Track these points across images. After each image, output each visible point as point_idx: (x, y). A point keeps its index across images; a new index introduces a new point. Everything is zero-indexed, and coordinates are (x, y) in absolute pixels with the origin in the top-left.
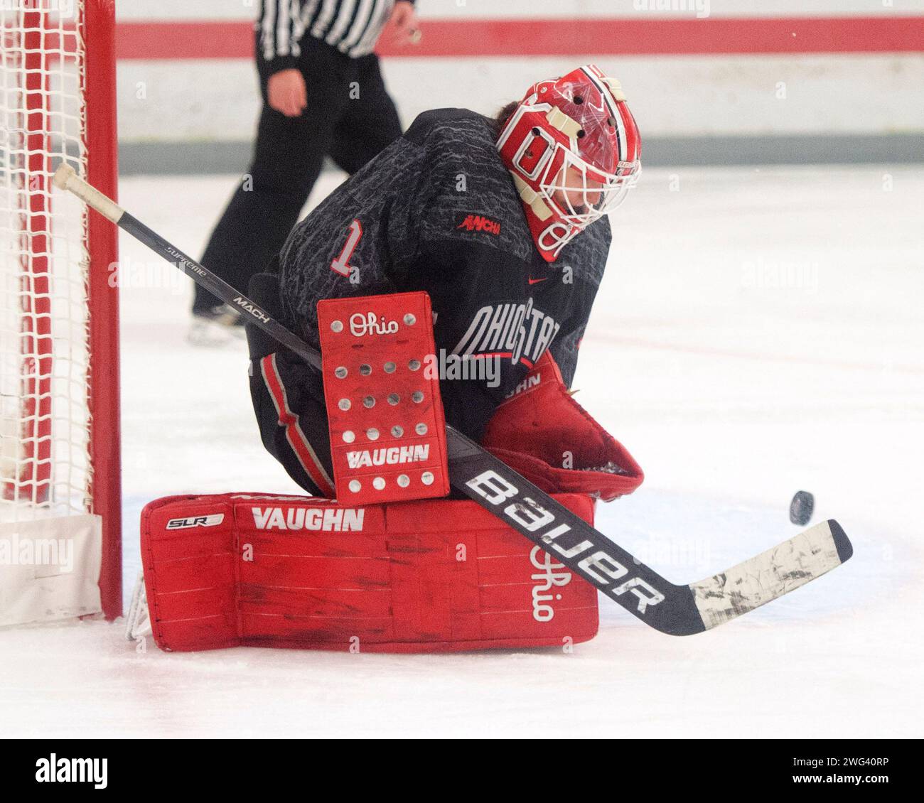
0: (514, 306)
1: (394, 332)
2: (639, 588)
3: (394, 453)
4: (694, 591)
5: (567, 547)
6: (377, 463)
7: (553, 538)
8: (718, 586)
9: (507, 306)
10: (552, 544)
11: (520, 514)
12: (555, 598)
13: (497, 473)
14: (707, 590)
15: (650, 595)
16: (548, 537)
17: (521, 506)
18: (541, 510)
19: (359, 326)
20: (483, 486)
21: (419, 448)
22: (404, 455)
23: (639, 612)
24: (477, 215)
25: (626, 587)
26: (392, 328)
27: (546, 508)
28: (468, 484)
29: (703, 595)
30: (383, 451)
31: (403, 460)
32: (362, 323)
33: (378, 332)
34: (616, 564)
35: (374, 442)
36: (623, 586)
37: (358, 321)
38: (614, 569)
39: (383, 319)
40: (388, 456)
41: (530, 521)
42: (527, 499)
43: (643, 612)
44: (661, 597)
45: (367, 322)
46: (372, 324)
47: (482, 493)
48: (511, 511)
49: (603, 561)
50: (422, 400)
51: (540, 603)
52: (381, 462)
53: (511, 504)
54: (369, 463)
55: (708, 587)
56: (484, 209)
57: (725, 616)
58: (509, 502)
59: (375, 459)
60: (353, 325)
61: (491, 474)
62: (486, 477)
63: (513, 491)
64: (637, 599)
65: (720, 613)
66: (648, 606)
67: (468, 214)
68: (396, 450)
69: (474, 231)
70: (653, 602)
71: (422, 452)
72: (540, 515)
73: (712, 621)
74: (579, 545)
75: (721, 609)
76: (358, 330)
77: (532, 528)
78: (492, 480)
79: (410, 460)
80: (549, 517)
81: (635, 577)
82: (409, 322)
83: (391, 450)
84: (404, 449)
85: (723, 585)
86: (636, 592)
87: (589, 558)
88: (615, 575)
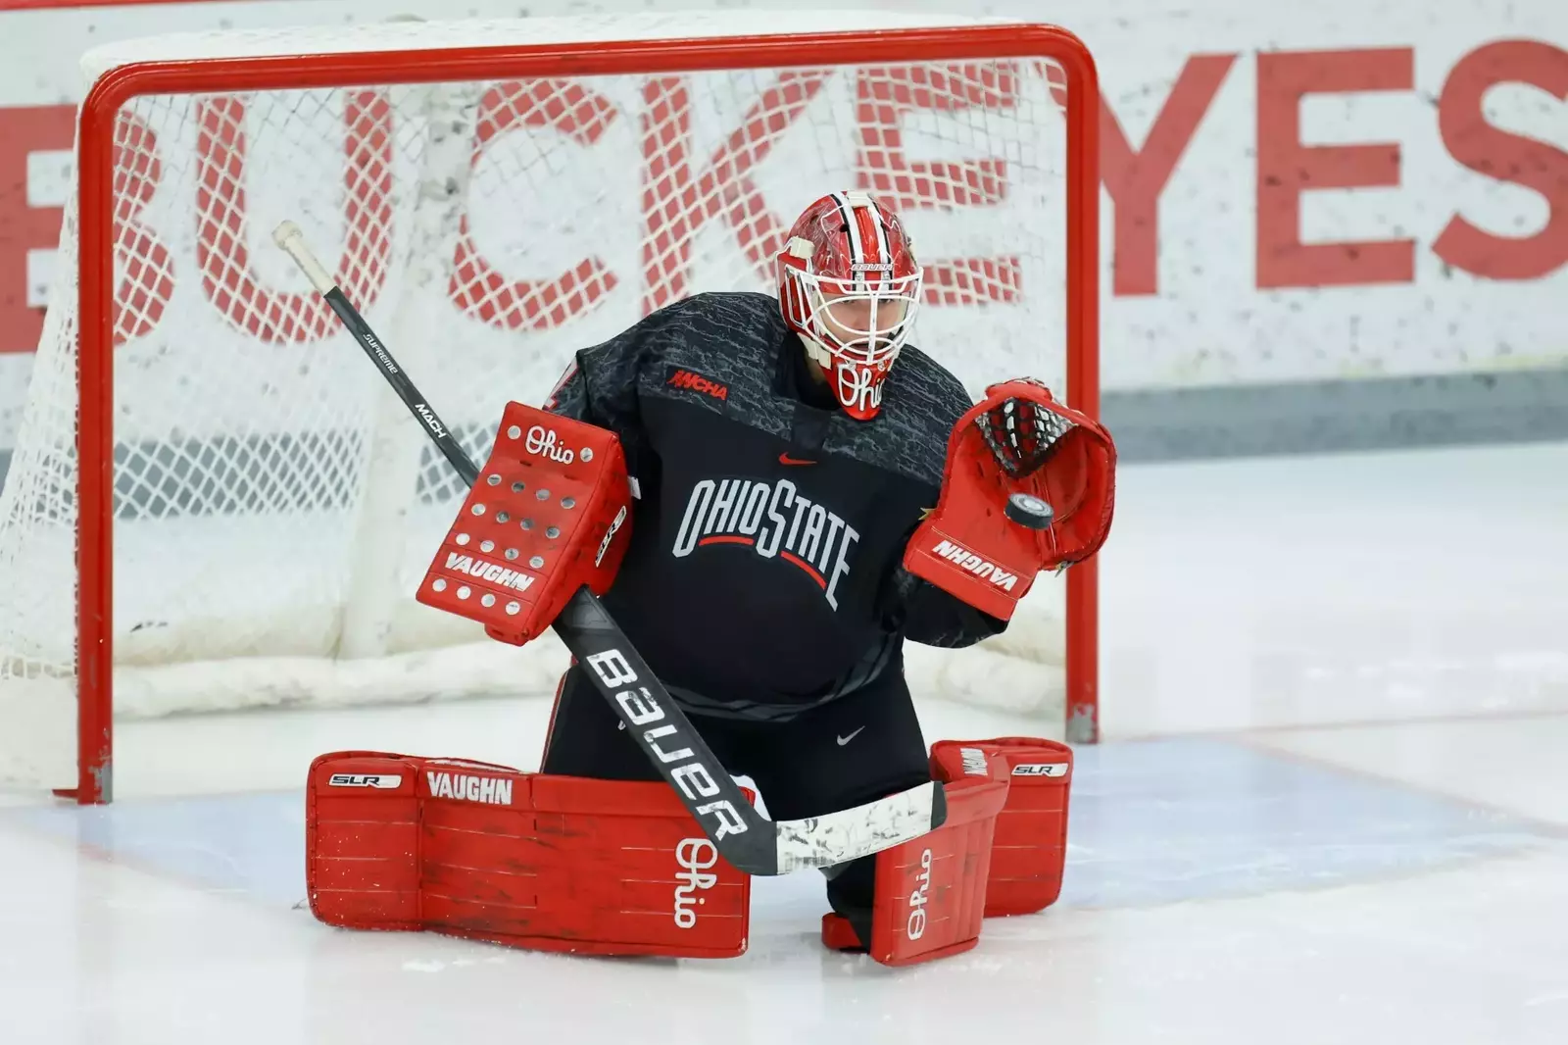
0: (747, 484)
1: (567, 462)
2: (726, 812)
3: (495, 571)
4: (780, 830)
5: (665, 751)
6: (473, 573)
7: (655, 736)
8: (806, 830)
9: (737, 483)
10: (652, 743)
11: (631, 703)
12: (698, 901)
13: (622, 653)
14: (793, 833)
15: (733, 823)
16: (651, 735)
17: (635, 695)
18: (653, 704)
19: (534, 441)
20: (602, 665)
21: (522, 577)
22: (503, 577)
23: (717, 838)
24: (690, 371)
25: (711, 808)
26: (565, 457)
27: (658, 704)
28: (588, 658)
29: (787, 836)
30: (487, 565)
31: (499, 581)
32: (539, 440)
33: (552, 456)
34: (710, 780)
35: (483, 554)
36: (709, 805)
37: (537, 436)
38: (706, 785)
39: (562, 443)
40: (489, 572)
41: (638, 713)
42: (644, 690)
43: (720, 838)
44: (744, 828)
45: (545, 440)
46: (549, 444)
47: (600, 672)
48: (622, 698)
49: (698, 775)
50: (556, 537)
51: (683, 906)
52: (478, 574)
53: (624, 691)
54: (466, 570)
55: (795, 829)
56: (701, 368)
57: (801, 864)
58: (624, 687)
59: (474, 569)
60: (530, 438)
61: (615, 653)
62: (609, 656)
63: (632, 676)
64: (719, 824)
65: (798, 859)
66: (727, 834)
67: (681, 368)
68: (500, 569)
69: (682, 388)
70: (734, 831)
71: (523, 582)
72: (651, 710)
73: (786, 866)
74: (679, 751)
75: (802, 855)
76: (534, 446)
77: (638, 721)
78: (615, 661)
79: (506, 584)
80: (659, 714)
81: (724, 799)
82: (586, 457)
83: (494, 567)
84: (508, 571)
85: (812, 831)
86: (720, 815)
87: (684, 768)
88: (705, 792)
